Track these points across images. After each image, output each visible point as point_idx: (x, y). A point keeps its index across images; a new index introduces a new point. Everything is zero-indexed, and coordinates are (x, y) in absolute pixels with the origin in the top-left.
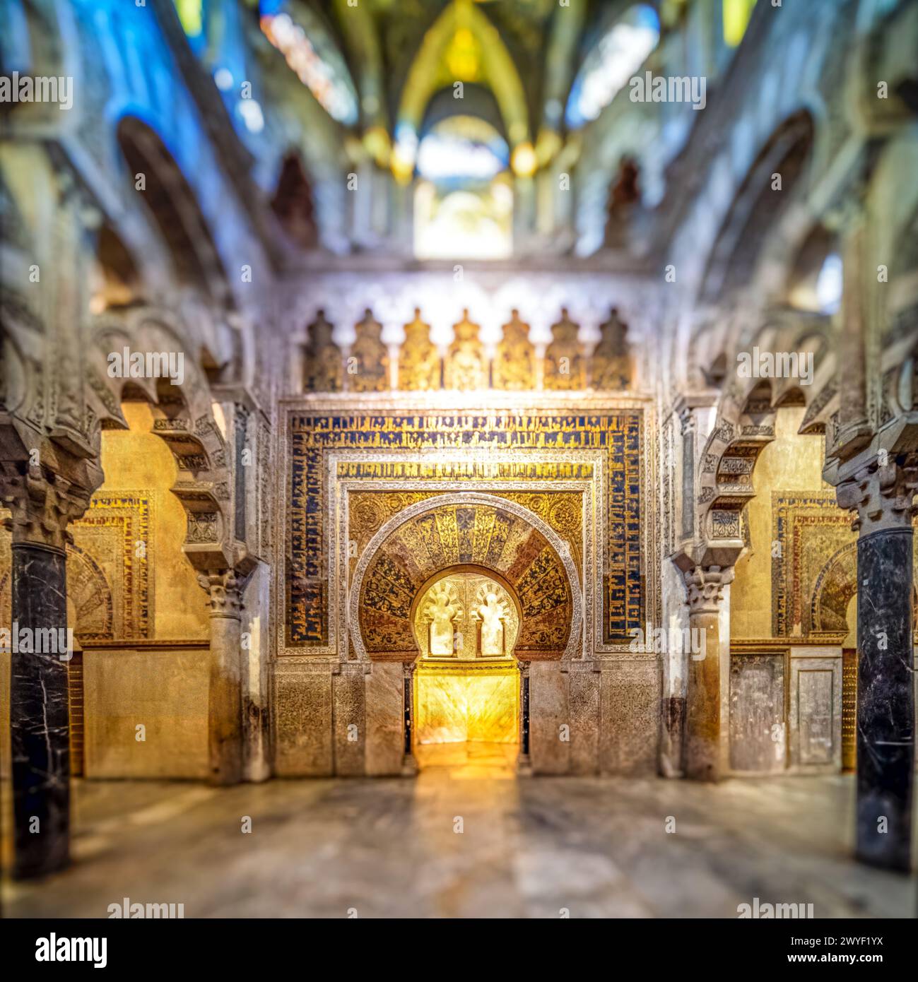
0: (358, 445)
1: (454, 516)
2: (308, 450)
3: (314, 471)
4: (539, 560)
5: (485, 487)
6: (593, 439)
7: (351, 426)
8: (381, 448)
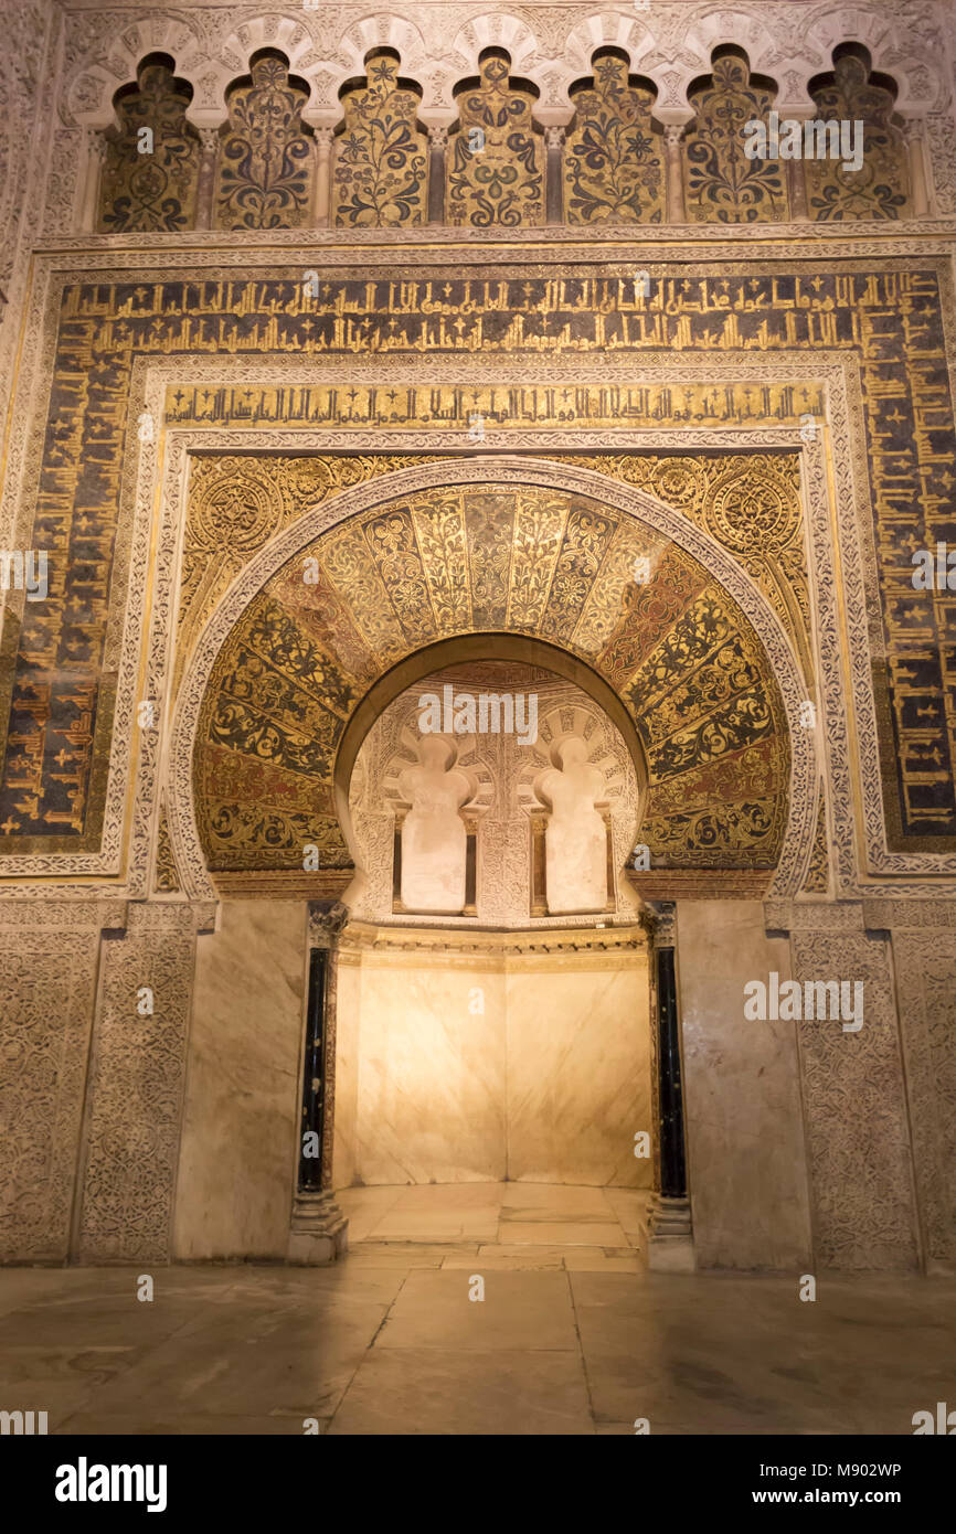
0: (224, 345)
1: (460, 512)
2: (96, 357)
3: (104, 405)
4: (687, 622)
5: (540, 442)
6: (817, 328)
7: (208, 303)
8: (281, 351)
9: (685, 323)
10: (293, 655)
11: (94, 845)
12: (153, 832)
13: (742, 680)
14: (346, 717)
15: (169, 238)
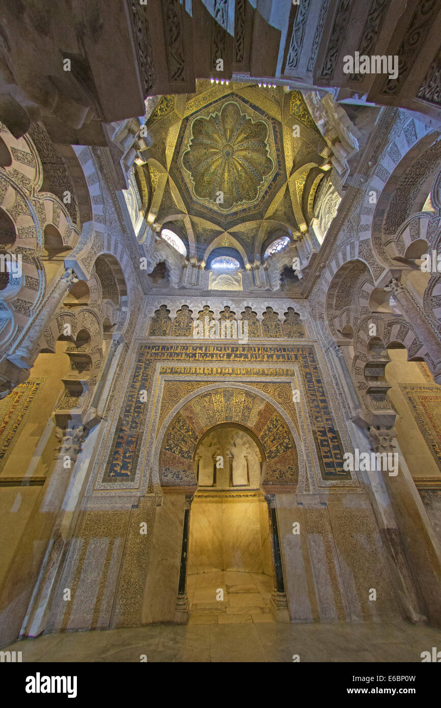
0: (173, 358)
1: (222, 394)
2: (146, 360)
3: (147, 370)
4: (272, 420)
5: (239, 380)
6: (291, 358)
7: (171, 350)
8: (185, 360)
9: (266, 356)
10: (185, 428)
11: (133, 480)
12: (148, 476)
13: (285, 434)
14: (196, 444)
15: (163, 337)
